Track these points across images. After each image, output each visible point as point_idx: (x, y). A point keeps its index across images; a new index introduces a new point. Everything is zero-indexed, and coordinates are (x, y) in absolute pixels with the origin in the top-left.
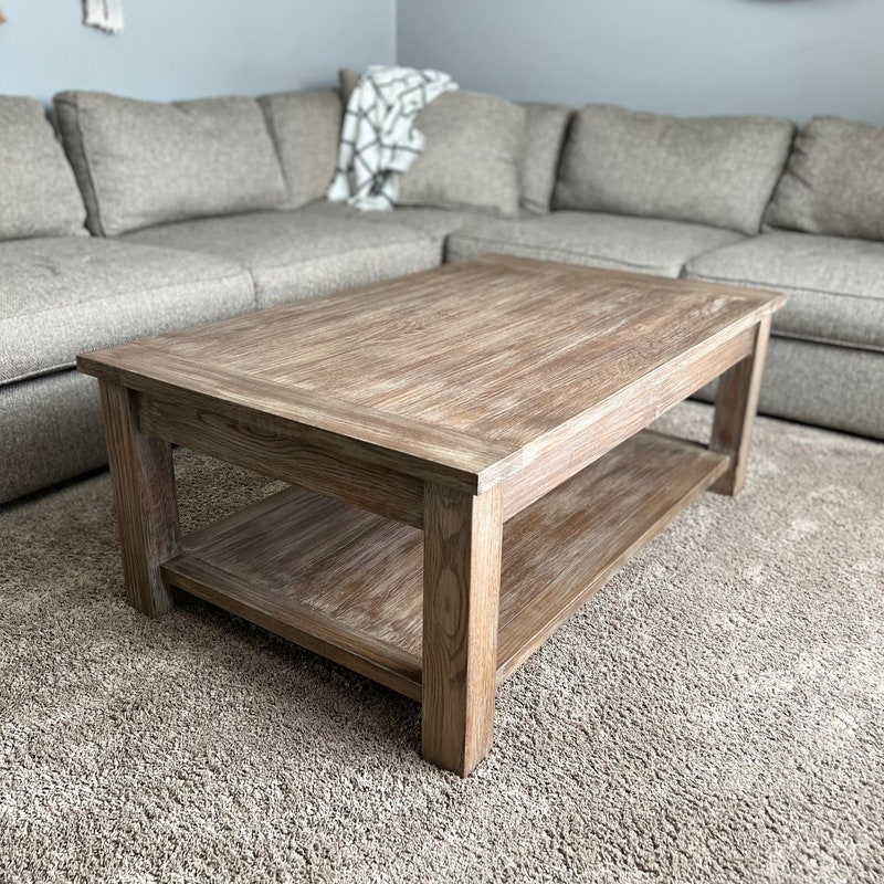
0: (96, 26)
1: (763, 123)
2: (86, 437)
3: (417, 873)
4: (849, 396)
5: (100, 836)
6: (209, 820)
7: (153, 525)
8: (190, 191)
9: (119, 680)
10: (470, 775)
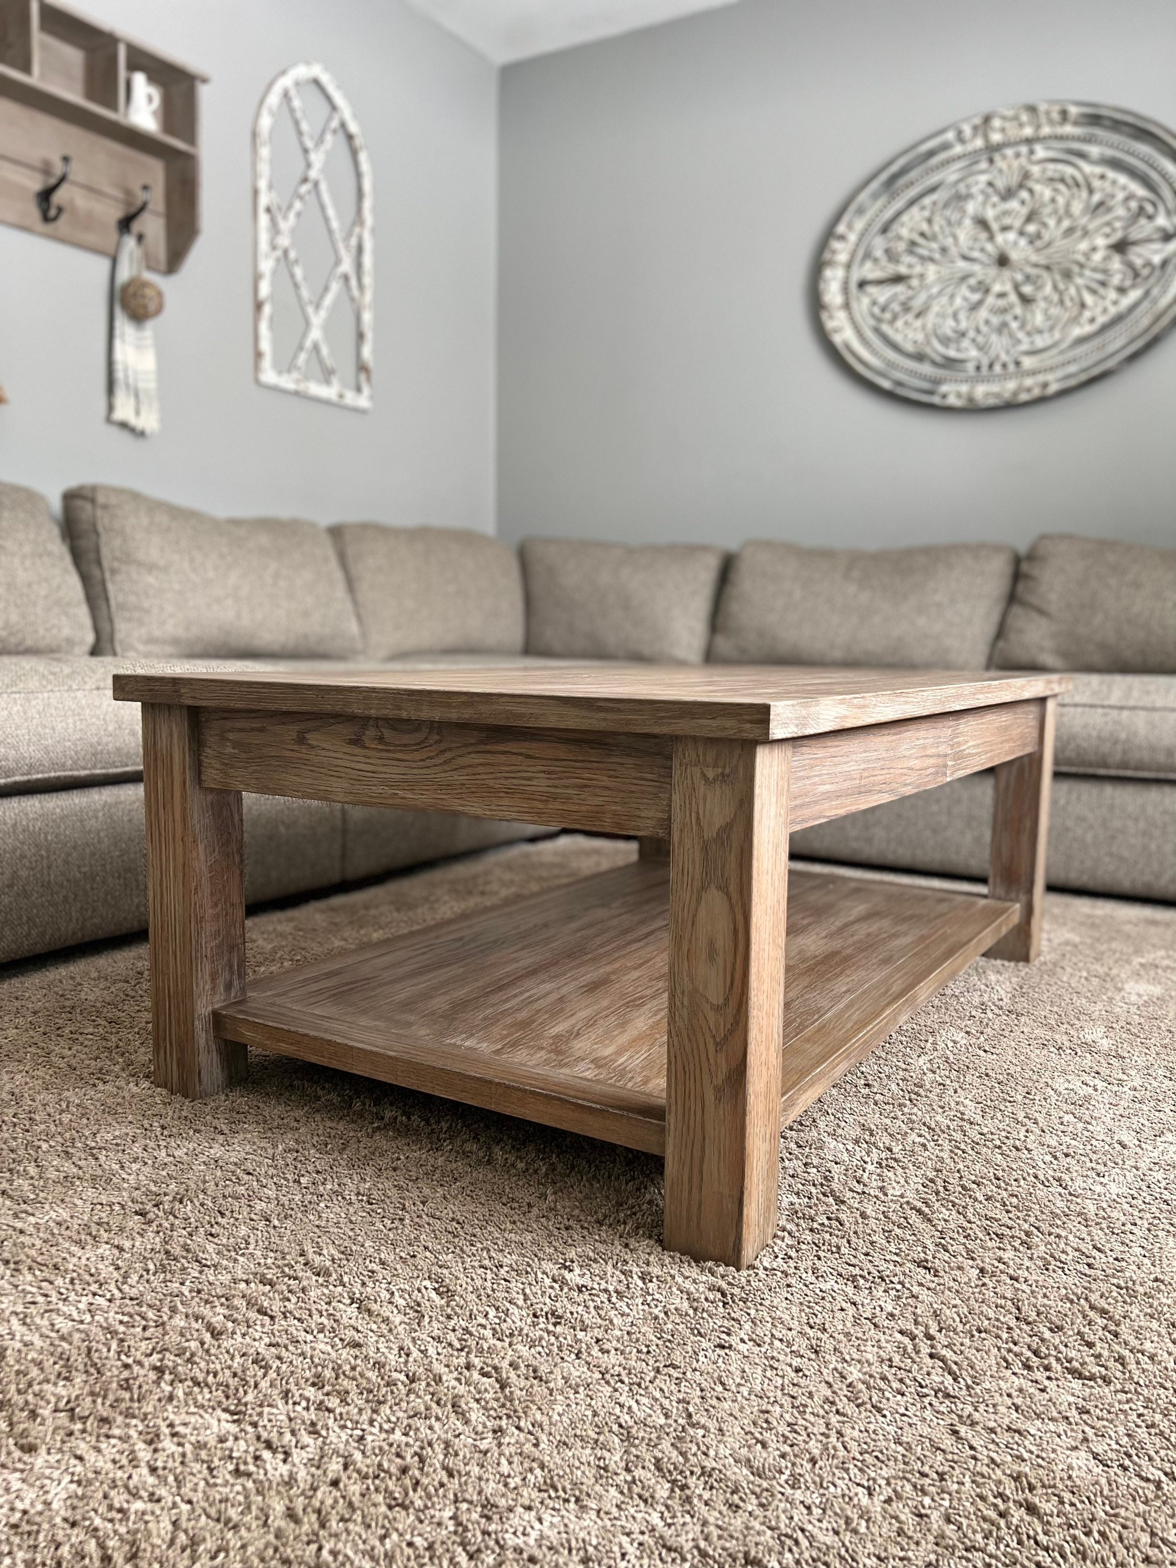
0: (124, 425)
1: (977, 550)
2: (88, 887)
3: (699, 1393)
4: (1153, 846)
5: (130, 1361)
6: (321, 1336)
7: (208, 943)
8: (238, 617)
9: (147, 1170)
10: (751, 1267)
